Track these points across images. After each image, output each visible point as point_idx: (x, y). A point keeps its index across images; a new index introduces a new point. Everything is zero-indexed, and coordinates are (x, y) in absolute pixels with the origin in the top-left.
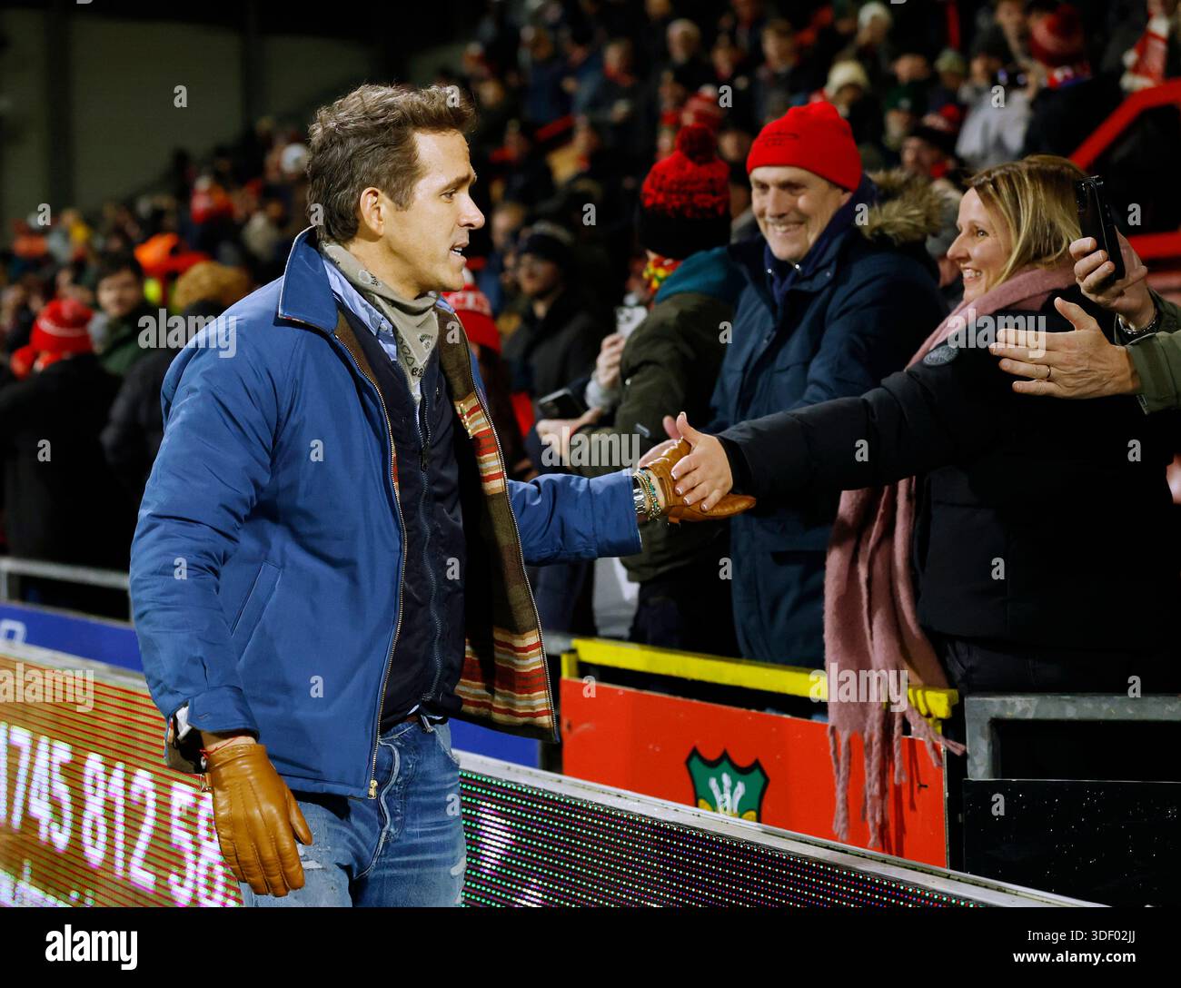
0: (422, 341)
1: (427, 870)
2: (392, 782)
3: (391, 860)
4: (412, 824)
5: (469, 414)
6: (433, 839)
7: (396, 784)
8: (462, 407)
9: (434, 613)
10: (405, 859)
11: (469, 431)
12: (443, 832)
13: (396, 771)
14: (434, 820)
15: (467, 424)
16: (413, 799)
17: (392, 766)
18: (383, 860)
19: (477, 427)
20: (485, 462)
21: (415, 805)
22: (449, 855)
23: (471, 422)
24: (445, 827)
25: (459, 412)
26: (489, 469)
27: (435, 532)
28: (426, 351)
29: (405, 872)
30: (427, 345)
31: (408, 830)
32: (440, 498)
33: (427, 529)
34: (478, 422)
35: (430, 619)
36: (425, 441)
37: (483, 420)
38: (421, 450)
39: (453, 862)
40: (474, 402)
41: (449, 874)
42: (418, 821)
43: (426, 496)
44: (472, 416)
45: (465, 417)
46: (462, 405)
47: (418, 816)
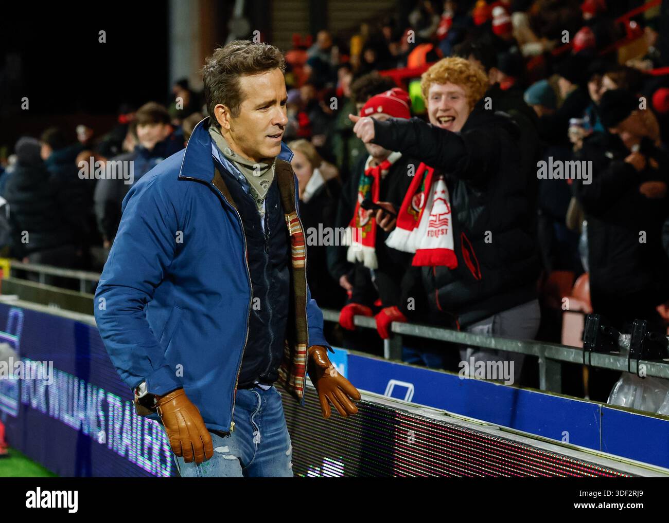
0: (261, 185)
1: (277, 455)
2: (257, 411)
3: (262, 452)
4: (266, 432)
5: (292, 222)
6: (276, 438)
7: (259, 412)
8: (289, 218)
9: (270, 330)
10: (267, 451)
11: (290, 232)
12: (279, 434)
13: (260, 404)
14: (275, 428)
15: (290, 228)
16: (265, 418)
17: (257, 402)
18: (258, 453)
19: (295, 230)
20: (296, 250)
21: (267, 421)
22: (283, 445)
23: (292, 227)
24: (279, 431)
25: (287, 220)
26: (297, 254)
27: (272, 285)
28: (265, 190)
29: (267, 458)
30: (265, 187)
31: (265, 435)
32: (274, 266)
33: (268, 283)
34: (295, 228)
35: (268, 333)
36: (267, 236)
37: (299, 227)
38: (265, 241)
39: (286, 449)
40: (294, 217)
41: (285, 454)
42: (268, 430)
43: (267, 266)
44: (293, 224)
45: (289, 224)
46: (289, 217)
47: (268, 427)
